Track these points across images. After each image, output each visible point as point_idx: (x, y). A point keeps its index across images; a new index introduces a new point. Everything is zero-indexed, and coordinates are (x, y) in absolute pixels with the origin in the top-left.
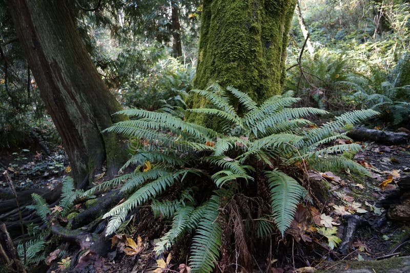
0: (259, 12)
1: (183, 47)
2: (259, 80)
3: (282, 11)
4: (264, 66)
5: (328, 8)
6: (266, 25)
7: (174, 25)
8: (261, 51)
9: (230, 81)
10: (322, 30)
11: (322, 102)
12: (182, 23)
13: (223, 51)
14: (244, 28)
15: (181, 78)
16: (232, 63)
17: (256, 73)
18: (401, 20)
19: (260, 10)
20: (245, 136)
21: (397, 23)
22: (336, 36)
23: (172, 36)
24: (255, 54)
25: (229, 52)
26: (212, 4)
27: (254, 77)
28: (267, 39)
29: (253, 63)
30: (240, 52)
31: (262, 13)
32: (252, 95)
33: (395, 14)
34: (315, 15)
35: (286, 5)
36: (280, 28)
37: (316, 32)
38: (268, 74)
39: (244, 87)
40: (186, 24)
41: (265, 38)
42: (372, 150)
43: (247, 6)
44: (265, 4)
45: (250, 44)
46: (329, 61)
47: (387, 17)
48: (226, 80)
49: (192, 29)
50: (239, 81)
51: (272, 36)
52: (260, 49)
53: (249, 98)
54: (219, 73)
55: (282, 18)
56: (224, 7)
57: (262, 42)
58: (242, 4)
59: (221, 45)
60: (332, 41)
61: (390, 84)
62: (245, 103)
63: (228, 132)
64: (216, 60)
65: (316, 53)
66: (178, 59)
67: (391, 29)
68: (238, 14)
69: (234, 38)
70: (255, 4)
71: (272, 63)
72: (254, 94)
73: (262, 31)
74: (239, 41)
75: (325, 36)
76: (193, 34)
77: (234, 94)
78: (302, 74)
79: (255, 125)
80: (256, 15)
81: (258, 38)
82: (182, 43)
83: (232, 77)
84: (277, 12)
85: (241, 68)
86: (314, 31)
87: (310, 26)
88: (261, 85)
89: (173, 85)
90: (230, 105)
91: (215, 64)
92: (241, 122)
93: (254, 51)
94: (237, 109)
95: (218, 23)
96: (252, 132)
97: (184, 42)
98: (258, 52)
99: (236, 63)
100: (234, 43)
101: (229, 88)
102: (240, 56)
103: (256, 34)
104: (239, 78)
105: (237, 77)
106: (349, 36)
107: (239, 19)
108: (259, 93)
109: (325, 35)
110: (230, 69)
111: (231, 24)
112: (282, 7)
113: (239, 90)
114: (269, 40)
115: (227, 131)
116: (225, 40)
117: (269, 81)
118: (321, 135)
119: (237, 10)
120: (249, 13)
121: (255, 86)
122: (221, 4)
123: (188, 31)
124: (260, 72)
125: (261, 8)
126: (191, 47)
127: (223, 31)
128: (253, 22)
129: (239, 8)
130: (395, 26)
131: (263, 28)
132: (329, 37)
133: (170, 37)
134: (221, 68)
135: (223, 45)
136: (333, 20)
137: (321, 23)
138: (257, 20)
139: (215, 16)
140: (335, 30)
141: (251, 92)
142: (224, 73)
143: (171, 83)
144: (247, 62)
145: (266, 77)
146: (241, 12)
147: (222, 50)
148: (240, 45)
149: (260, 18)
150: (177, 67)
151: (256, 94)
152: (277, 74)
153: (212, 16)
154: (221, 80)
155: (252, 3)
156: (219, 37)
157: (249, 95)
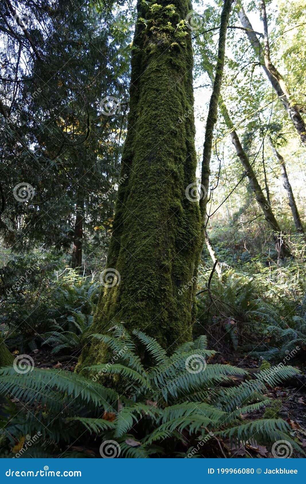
0: (169, 250)
1: (83, 255)
2: (169, 322)
3: (192, 250)
4: (175, 306)
5: (232, 230)
6: (176, 263)
7: (78, 232)
8: (171, 290)
9: (137, 323)
10: (228, 250)
11: (234, 333)
12: (86, 231)
13: (131, 289)
14: (155, 266)
15: (77, 294)
16: (140, 302)
17: (166, 314)
18: (300, 249)
19: (171, 248)
20: (153, 400)
21: (296, 251)
22: (242, 257)
23: (73, 243)
24: (165, 294)
25: (138, 290)
26: (122, 237)
27: (163, 319)
28: (178, 278)
29: (163, 304)
30: (149, 291)
31: (173, 251)
32: (161, 340)
33: (294, 243)
34: (220, 235)
35: (196, 244)
36: (190, 267)
37: (222, 252)
38: (178, 316)
39: (152, 330)
40: (89, 232)
41: (175, 276)
42: (296, 400)
43: (158, 244)
44: (176, 242)
45: (160, 283)
46: (237, 285)
47: (287, 245)
48: (133, 321)
49: (96, 238)
50: (146, 323)
51: (182, 274)
52: (170, 288)
53: (158, 345)
54: (125, 312)
55: (192, 256)
56: (134, 242)
57: (173, 280)
58: (153, 242)
59: (129, 282)
60: (238, 262)
61: (301, 319)
62: (153, 352)
63: (132, 392)
64: (122, 296)
65: (224, 274)
66: (77, 270)
67: (291, 255)
68: (149, 252)
69: (144, 275)
70: (166, 242)
71: (183, 303)
72: (163, 338)
73: (173, 269)
74: (149, 279)
75: (232, 257)
76: (96, 243)
77: (141, 340)
78: (212, 301)
79: (164, 385)
80: (167, 252)
81: (169, 276)
82: (83, 250)
83: (139, 318)
84: (187, 251)
85: (149, 308)
86: (219, 250)
87: (216, 245)
88: (171, 328)
89: (67, 300)
90: (135, 355)
91: (121, 302)
92: (148, 380)
93: (164, 290)
94: (143, 357)
95: (127, 257)
96: (161, 394)
97: (85, 250)
98: (168, 291)
99: (144, 303)
100: (143, 280)
101: (135, 332)
102: (148, 295)
103: (166, 272)
104: (147, 320)
105: (144, 319)
106: (254, 259)
107: (149, 256)
108: (168, 338)
109: (231, 255)
110: (137, 309)
111: (140, 260)
112: (192, 245)
113: (146, 335)
114: (180, 278)
115: (131, 390)
116: (133, 276)
117: (180, 324)
118: (241, 398)
119: (147, 247)
120: (160, 251)
121: (165, 329)
122: (131, 238)
123: (91, 239)
124: (170, 313)
125: (172, 246)
126: (92, 256)
127: (132, 266)
128: (164, 260)
129: (150, 245)
130: (295, 253)
131: (174, 266)
132: (235, 258)
133: (71, 243)
134: (127, 308)
135: (131, 282)
136: (238, 241)
137: (226, 243)
138: (167, 258)
139: (124, 250)
140: (240, 251)
141: (160, 336)
142: (130, 312)
143: (65, 297)
144: (156, 301)
145: (176, 319)
146: (152, 249)
147: (130, 287)
148: (149, 283)
149: (170, 255)
150: (74, 279)
151: (165, 338)
152: (188, 315)
153: (122, 249)
154: (127, 321)
155: (163, 241)
156: (127, 272)
157: (157, 340)
